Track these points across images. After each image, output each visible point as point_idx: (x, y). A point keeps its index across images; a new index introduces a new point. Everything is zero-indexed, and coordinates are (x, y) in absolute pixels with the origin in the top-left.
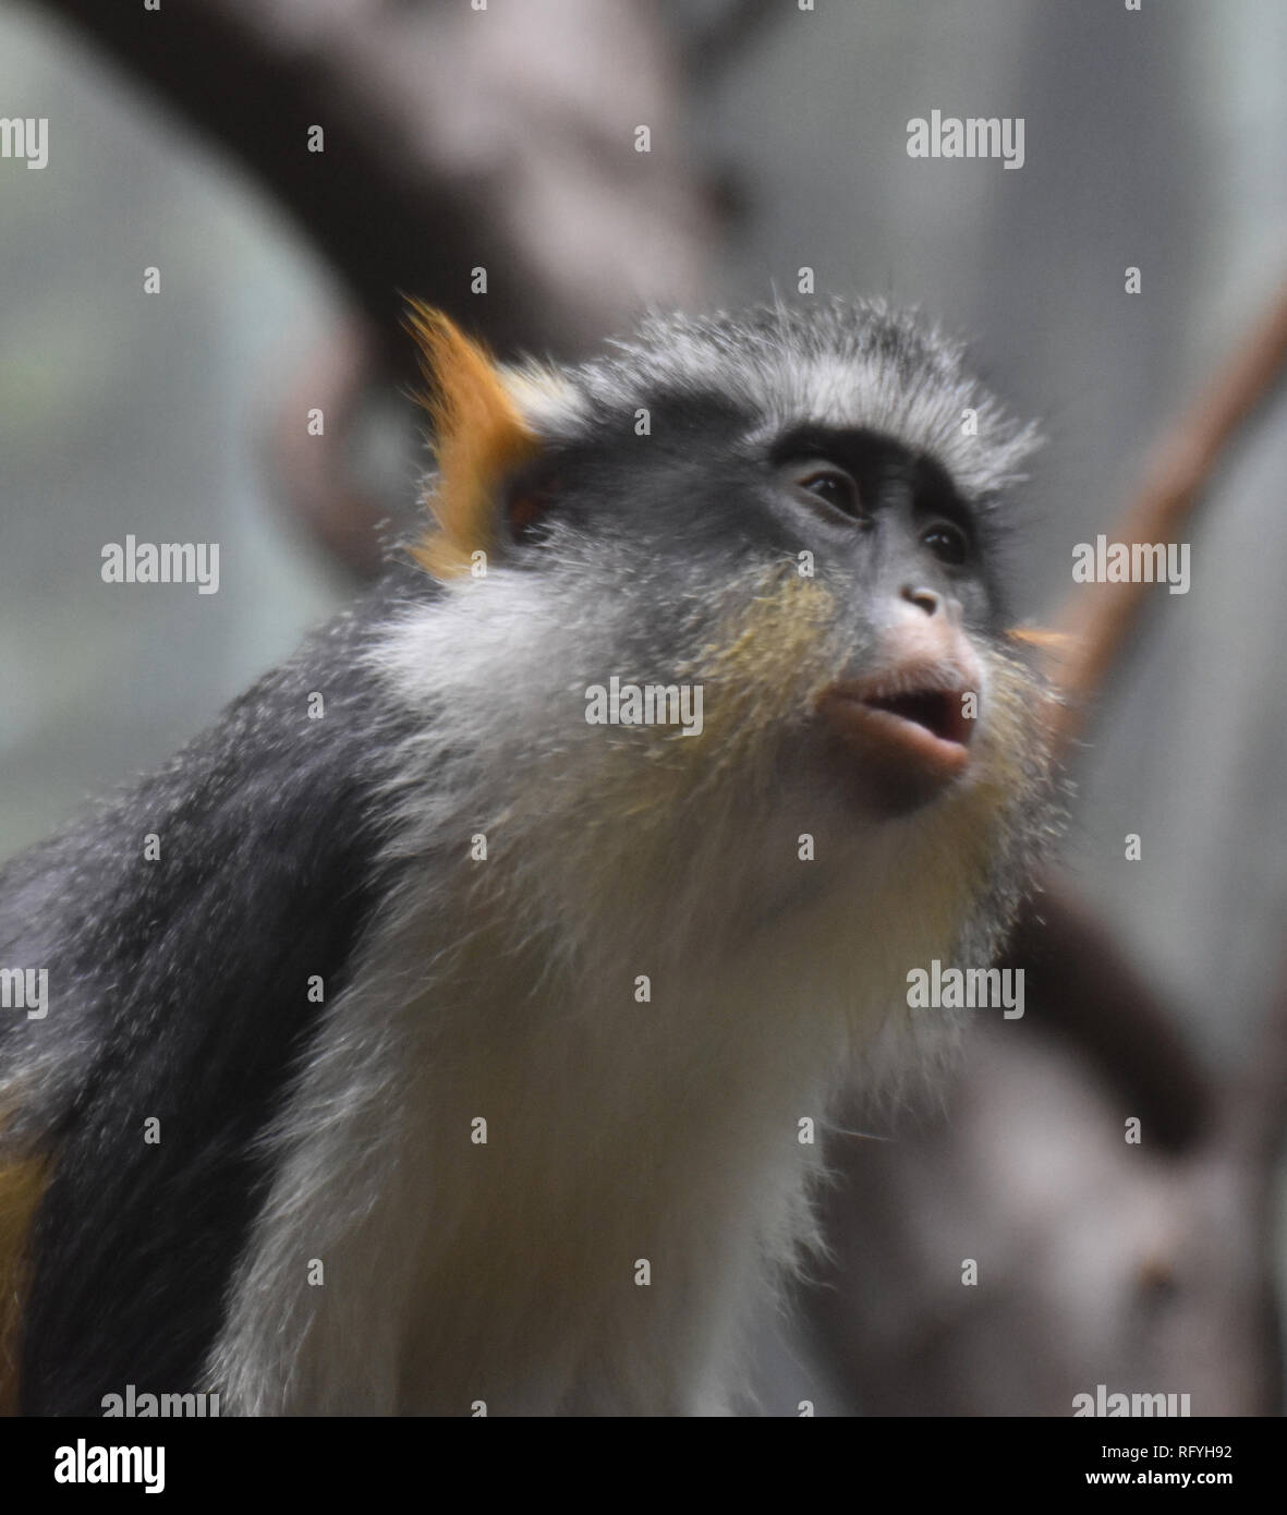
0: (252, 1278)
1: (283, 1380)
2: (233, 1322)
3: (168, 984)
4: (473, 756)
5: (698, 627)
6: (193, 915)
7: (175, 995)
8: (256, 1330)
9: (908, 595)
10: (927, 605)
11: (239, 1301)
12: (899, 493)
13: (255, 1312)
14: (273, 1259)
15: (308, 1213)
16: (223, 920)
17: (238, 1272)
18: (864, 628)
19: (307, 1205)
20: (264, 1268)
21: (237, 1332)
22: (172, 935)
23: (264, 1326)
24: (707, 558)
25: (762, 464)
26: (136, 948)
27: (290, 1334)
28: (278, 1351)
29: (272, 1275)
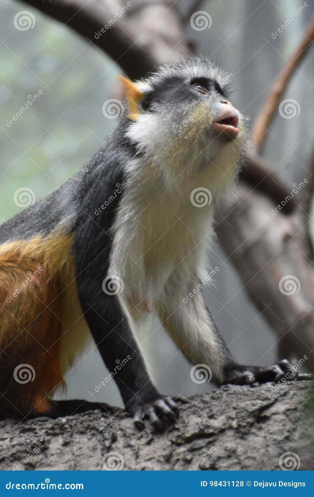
0: (113, 255)
1: (123, 272)
2: (111, 264)
3: (89, 204)
4: (149, 147)
5: (186, 114)
6: (92, 190)
7: (91, 206)
8: (116, 264)
9: (222, 102)
10: (226, 103)
11: (111, 260)
12: (213, 88)
13: (115, 262)
14: (116, 251)
15: (122, 242)
16: (97, 191)
17: (110, 255)
18: (216, 109)
19: (121, 240)
20: (115, 253)
21: (112, 266)
22: (88, 194)
23: (117, 264)
24: (184, 103)
25: (189, 85)
26: (82, 197)
27: (122, 264)
28: (121, 268)
29: (117, 254)
